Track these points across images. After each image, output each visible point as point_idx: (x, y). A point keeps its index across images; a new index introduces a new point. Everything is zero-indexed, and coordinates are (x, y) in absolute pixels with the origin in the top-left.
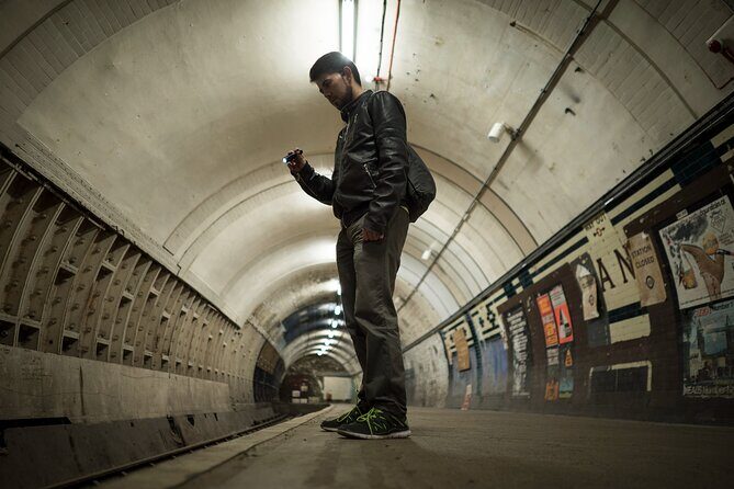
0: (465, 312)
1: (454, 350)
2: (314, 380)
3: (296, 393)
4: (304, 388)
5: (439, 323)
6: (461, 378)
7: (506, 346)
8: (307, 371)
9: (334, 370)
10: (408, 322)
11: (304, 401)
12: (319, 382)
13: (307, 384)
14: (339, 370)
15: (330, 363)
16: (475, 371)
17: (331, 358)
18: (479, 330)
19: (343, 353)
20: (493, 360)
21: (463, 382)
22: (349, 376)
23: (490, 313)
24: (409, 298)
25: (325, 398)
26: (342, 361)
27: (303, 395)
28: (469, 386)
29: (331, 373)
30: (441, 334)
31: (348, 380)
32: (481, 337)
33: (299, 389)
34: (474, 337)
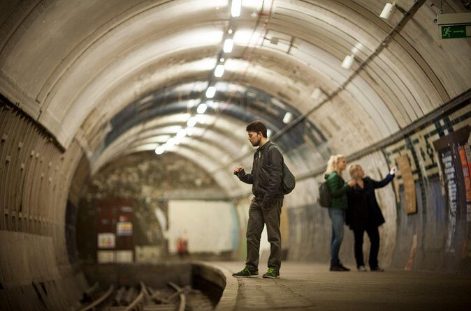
0: (406, 136)
1: (401, 181)
2: (147, 209)
3: (106, 239)
4: (124, 227)
5: (380, 139)
6: (409, 223)
7: (443, 192)
8: (128, 187)
9: (191, 185)
10: (338, 123)
11: (125, 256)
12: (159, 214)
13: (131, 218)
14: (204, 186)
15: (183, 170)
16: (421, 215)
17: (185, 159)
18: (422, 164)
19: (214, 152)
20: (435, 206)
21: (410, 230)
22: (227, 200)
23: (428, 146)
24: (335, 94)
25: (173, 248)
26: (210, 167)
27: (124, 243)
28: (415, 237)
29: (185, 192)
30: (384, 154)
31: (225, 207)
32: (425, 173)
33: (111, 229)
34: (418, 171)
